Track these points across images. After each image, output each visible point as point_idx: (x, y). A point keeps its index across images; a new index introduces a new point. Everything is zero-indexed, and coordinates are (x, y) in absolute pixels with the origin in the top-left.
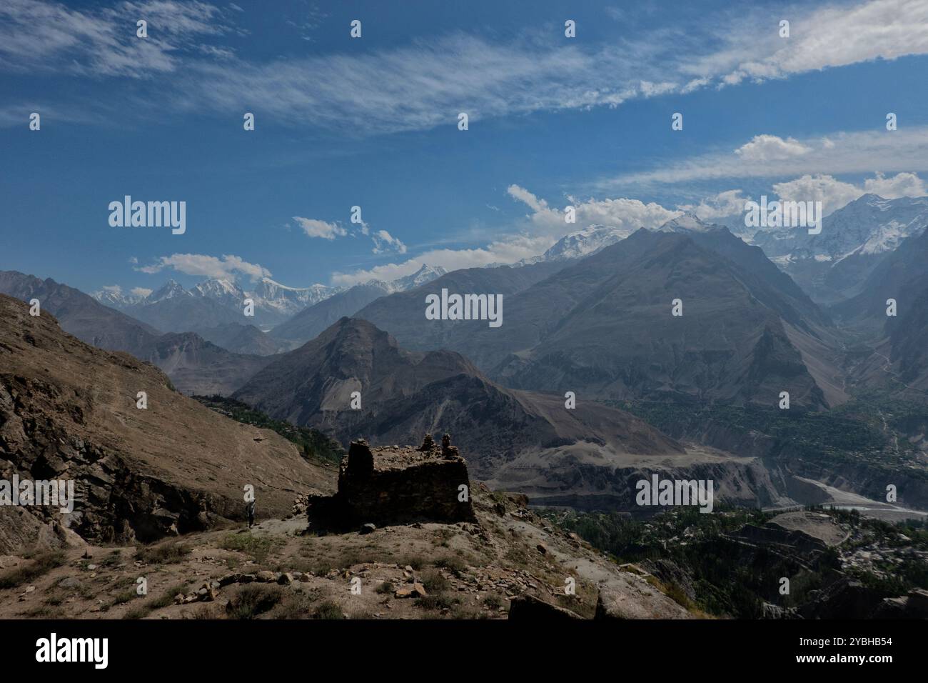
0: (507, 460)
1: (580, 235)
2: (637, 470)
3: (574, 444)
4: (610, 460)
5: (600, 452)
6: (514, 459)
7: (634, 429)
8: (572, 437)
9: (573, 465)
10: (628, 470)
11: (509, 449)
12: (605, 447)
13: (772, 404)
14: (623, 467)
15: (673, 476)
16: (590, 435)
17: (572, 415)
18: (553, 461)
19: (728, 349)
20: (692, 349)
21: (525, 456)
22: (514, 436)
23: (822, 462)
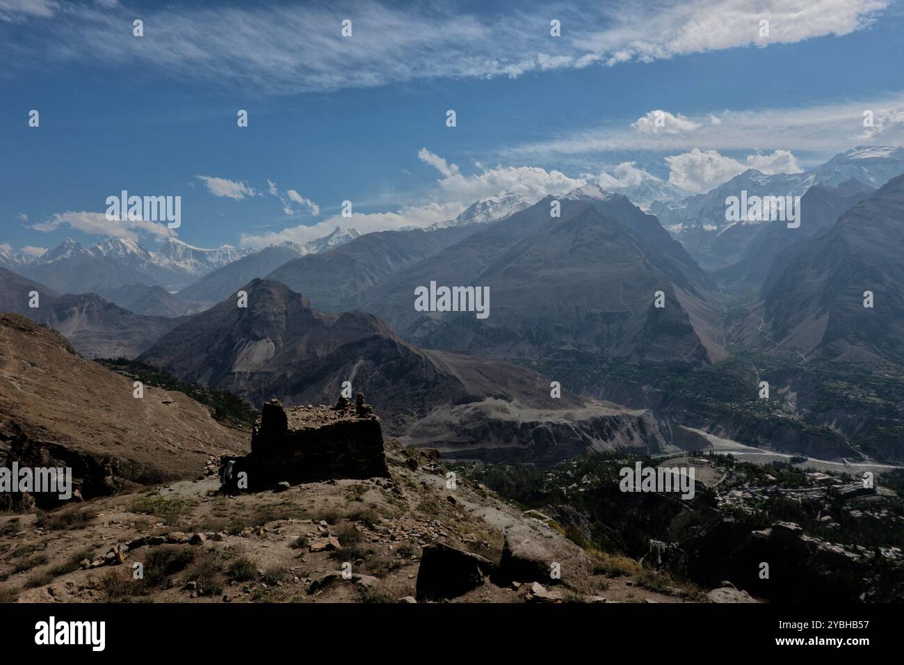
0: (420, 417)
1: (491, 201)
2: (541, 423)
3: (483, 400)
4: (517, 415)
5: (508, 407)
6: (425, 416)
8: (481, 394)
9: (482, 421)
10: (533, 425)
11: (421, 406)
12: (511, 404)
13: (662, 361)
14: (528, 421)
15: (573, 429)
16: (499, 393)
17: (481, 373)
18: (463, 417)
19: (625, 311)
20: (594, 311)
21: (437, 412)
22: (426, 394)
23: (704, 412)
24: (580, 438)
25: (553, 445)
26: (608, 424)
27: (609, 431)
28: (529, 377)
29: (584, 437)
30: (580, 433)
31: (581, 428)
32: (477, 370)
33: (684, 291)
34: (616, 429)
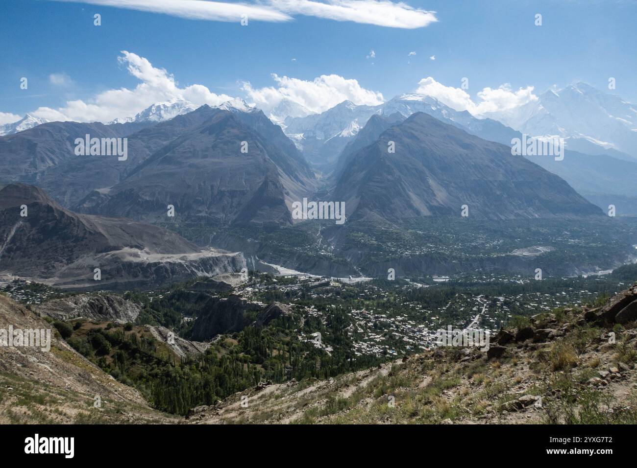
0: (68, 263)
1: (164, 105)
2: (162, 263)
3: (121, 249)
4: (145, 259)
5: (139, 253)
6: (73, 262)
7: (166, 238)
8: (120, 245)
9: (117, 263)
10: (155, 264)
11: (70, 255)
12: (143, 251)
13: (262, 222)
14: (152, 262)
15: (185, 266)
16: (134, 243)
17: (123, 230)
18: (103, 261)
19: (244, 189)
20: (223, 189)
21: (83, 259)
22: (75, 246)
23: (281, 254)
24: (190, 271)
25: (169, 277)
26: (211, 262)
27: (211, 266)
28: (160, 233)
29: (192, 271)
30: (189, 268)
31: (191, 265)
32: (121, 229)
33: (290, 178)
34: (216, 265)
